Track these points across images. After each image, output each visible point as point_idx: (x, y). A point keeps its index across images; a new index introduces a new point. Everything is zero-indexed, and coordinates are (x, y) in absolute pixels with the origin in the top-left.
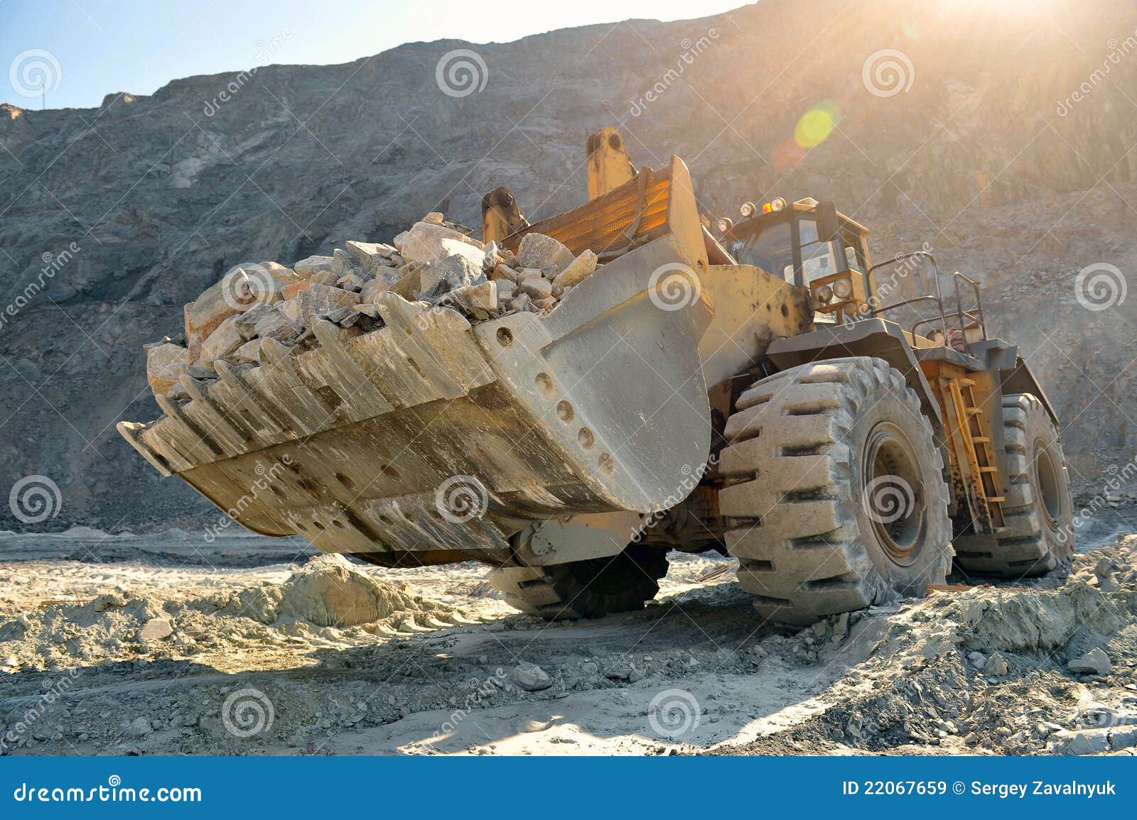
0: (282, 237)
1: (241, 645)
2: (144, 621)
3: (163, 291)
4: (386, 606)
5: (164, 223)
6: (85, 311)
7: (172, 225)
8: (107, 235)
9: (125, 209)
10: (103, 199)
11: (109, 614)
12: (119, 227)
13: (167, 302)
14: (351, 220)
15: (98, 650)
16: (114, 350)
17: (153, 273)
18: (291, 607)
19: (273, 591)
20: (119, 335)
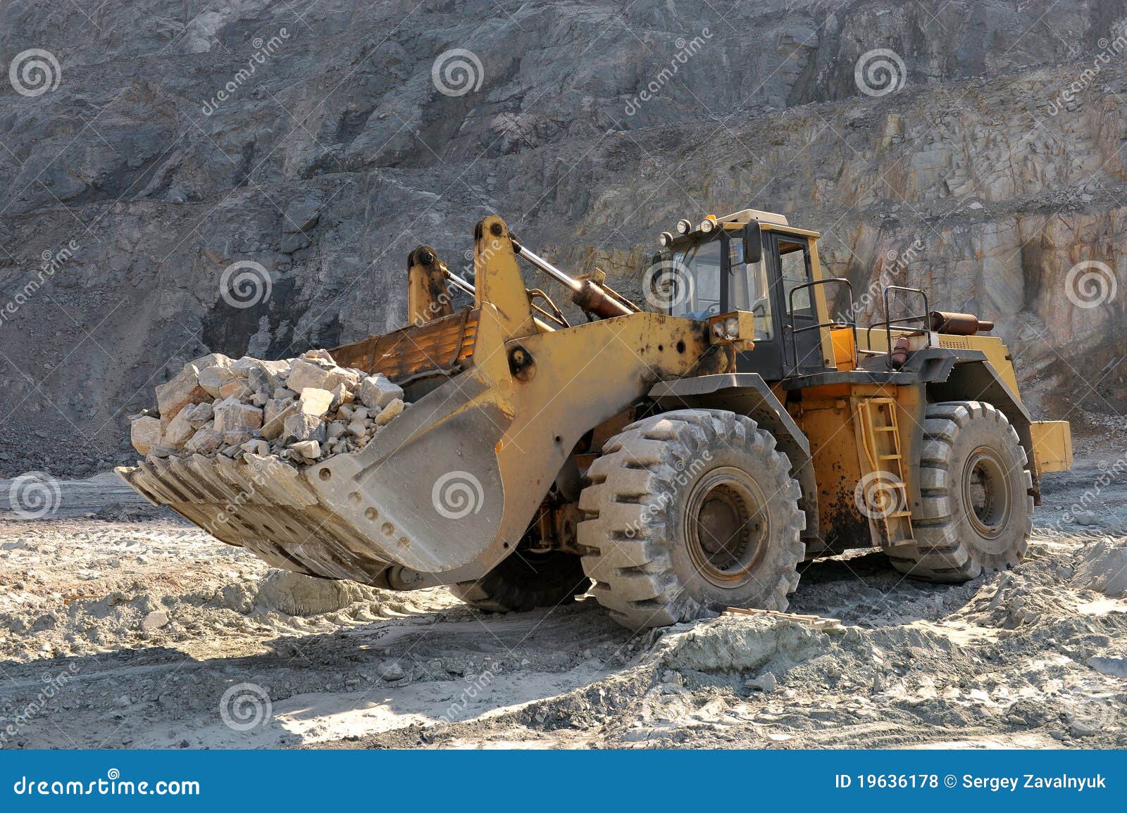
0: (321, 113)
1: (220, 633)
2: (146, 613)
3: (187, 183)
4: (346, 598)
5: (182, 98)
6: (98, 212)
7: (192, 100)
8: (115, 115)
9: (134, 82)
10: (109, 70)
11: (119, 608)
12: (130, 104)
13: (191, 198)
14: (402, 88)
15: (111, 637)
16: (134, 257)
17: (172, 161)
18: (265, 599)
19: (250, 586)
20: (139, 239)
